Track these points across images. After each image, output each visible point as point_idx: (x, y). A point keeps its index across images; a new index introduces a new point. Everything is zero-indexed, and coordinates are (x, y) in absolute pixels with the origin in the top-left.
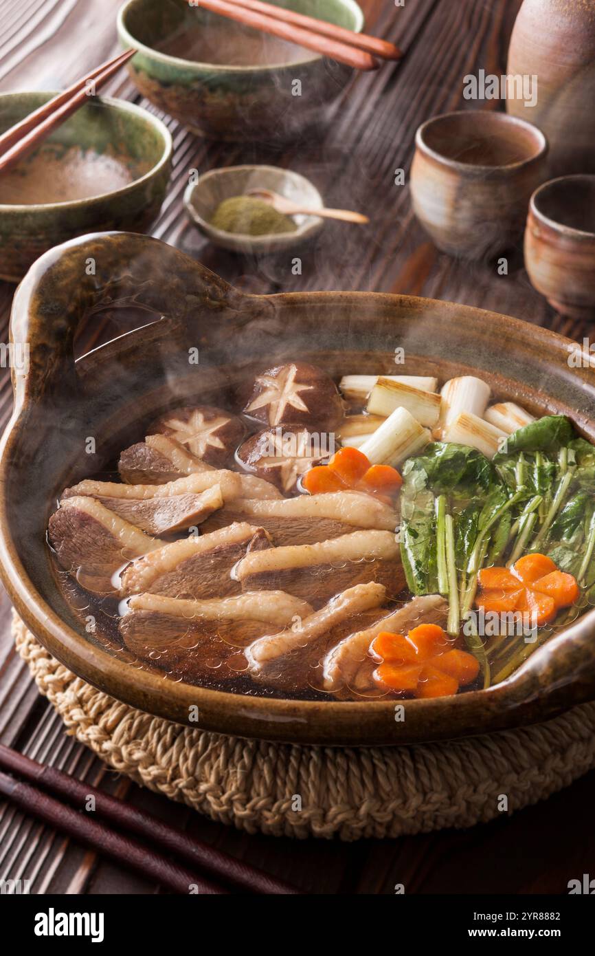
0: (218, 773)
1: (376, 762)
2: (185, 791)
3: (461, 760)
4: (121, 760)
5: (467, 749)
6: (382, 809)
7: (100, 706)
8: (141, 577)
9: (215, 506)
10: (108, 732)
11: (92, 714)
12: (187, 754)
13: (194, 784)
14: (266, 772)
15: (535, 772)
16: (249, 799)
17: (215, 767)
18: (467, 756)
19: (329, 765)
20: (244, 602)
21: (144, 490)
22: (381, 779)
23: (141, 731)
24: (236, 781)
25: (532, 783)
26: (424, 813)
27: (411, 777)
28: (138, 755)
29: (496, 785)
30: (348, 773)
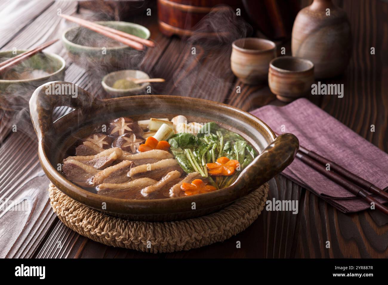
0: (143, 233)
1: (193, 222)
2: (133, 241)
3: (219, 218)
4: (108, 237)
5: (219, 215)
6: (199, 235)
7: (96, 223)
8: (98, 179)
9: (115, 158)
10: (102, 229)
11: (94, 225)
12: (131, 230)
13: (136, 238)
14: (159, 230)
15: (242, 219)
16: (156, 239)
17: (142, 232)
18: (220, 217)
19: (179, 225)
20: (135, 182)
21: (90, 157)
22: (196, 226)
23: (114, 227)
24: (150, 234)
25: (242, 222)
26: (211, 235)
27: (205, 224)
28: (114, 234)
29: (231, 224)
30: (185, 226)
